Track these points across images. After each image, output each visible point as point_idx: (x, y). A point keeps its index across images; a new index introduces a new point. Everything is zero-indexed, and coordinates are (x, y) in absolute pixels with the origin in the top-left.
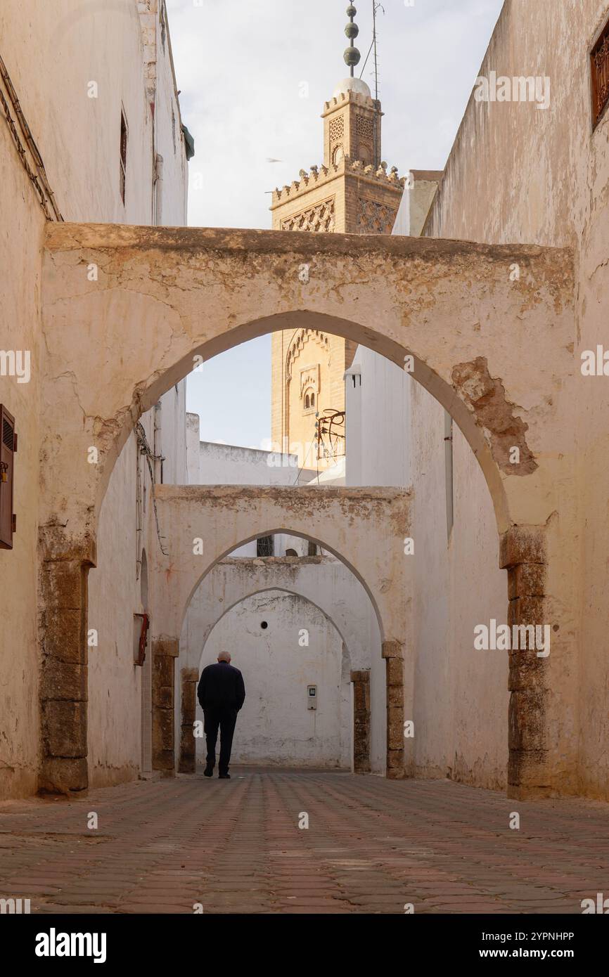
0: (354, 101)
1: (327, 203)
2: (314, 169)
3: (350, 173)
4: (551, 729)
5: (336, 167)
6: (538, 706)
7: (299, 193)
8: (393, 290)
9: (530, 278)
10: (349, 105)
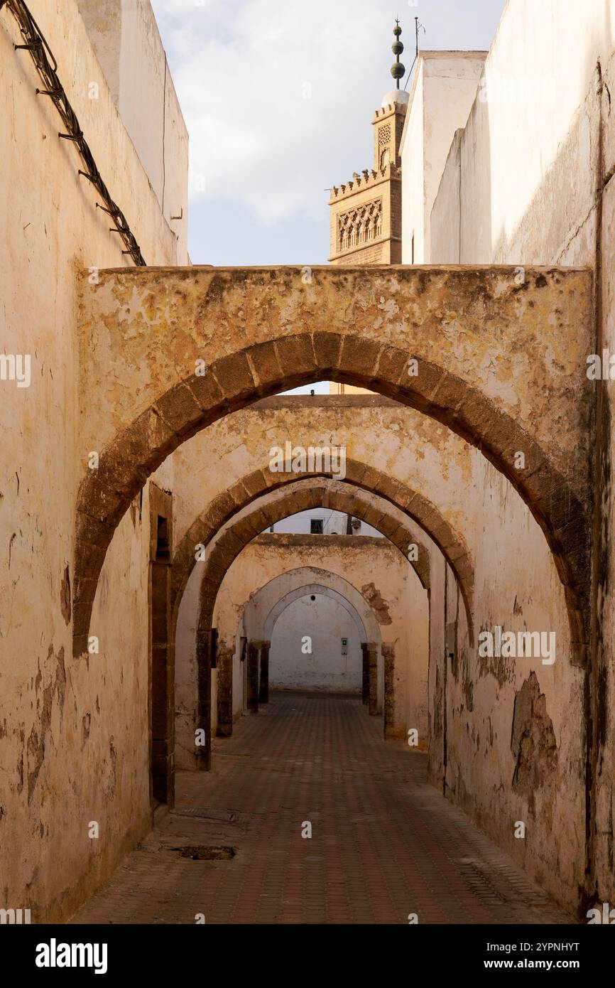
0: (399, 111)
1: (375, 202)
2: (365, 172)
3: (395, 178)
4: (396, 715)
5: (383, 172)
6: (392, 707)
7: (353, 192)
8: (341, 559)
9: (391, 554)
10: (394, 116)
